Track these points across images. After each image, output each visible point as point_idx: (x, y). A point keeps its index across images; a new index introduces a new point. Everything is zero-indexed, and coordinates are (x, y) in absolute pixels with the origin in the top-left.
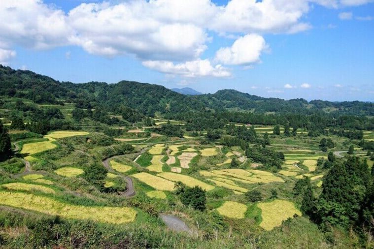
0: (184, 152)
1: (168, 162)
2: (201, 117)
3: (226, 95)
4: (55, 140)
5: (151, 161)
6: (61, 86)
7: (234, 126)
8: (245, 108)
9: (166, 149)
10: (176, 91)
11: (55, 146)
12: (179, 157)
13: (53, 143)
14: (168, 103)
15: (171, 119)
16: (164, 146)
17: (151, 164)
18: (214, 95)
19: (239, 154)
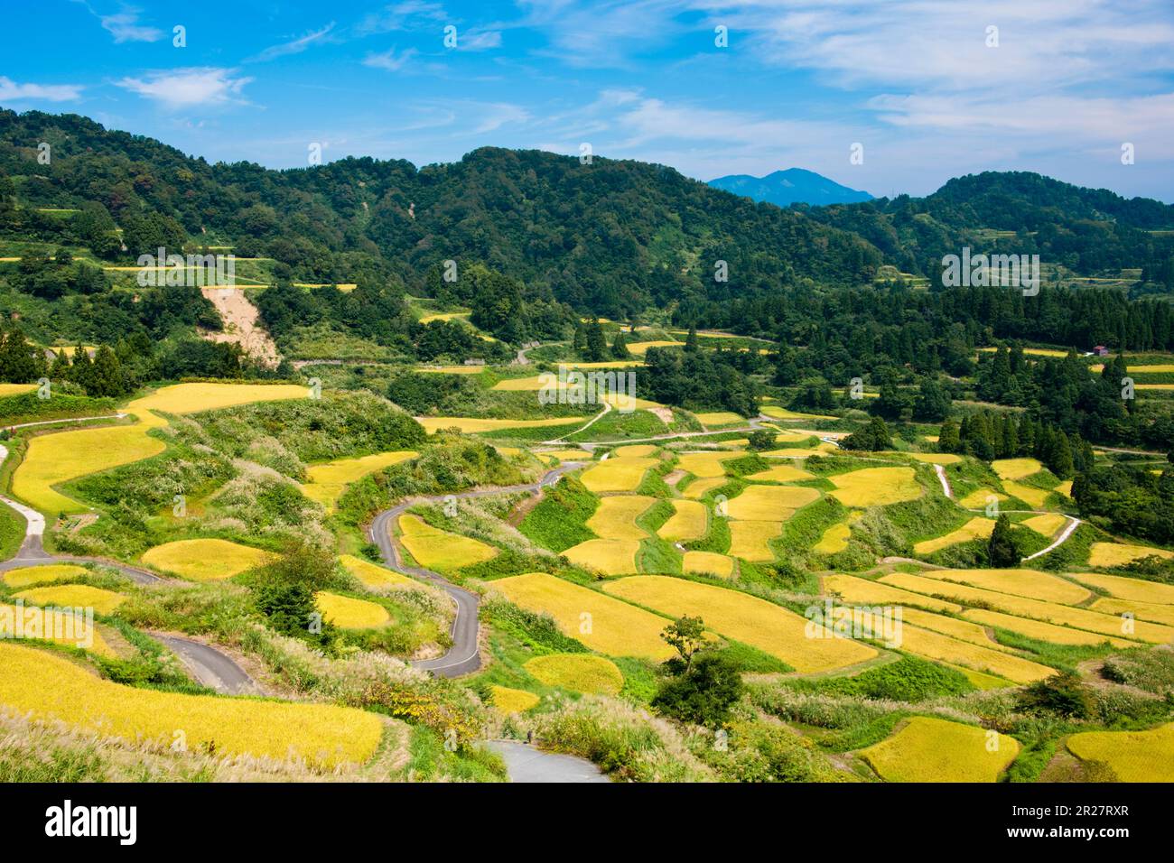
0: (753, 483)
1: (668, 530)
2: (852, 317)
3: (992, 198)
4: (163, 423)
5: (589, 524)
6: (211, 184)
7: (1016, 358)
8: (1083, 269)
9: (666, 471)
10: (733, 189)
11: (161, 447)
12: (725, 507)
13: (157, 434)
14: (690, 249)
15: (701, 326)
16: (657, 455)
17: (589, 534)
18: (925, 204)
19: (1035, 497)
